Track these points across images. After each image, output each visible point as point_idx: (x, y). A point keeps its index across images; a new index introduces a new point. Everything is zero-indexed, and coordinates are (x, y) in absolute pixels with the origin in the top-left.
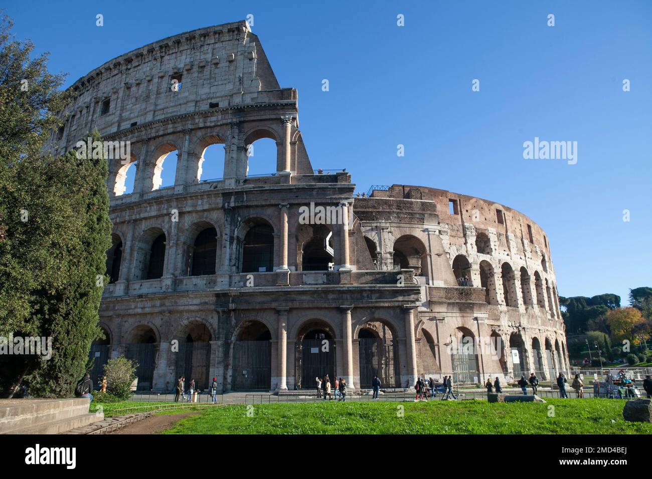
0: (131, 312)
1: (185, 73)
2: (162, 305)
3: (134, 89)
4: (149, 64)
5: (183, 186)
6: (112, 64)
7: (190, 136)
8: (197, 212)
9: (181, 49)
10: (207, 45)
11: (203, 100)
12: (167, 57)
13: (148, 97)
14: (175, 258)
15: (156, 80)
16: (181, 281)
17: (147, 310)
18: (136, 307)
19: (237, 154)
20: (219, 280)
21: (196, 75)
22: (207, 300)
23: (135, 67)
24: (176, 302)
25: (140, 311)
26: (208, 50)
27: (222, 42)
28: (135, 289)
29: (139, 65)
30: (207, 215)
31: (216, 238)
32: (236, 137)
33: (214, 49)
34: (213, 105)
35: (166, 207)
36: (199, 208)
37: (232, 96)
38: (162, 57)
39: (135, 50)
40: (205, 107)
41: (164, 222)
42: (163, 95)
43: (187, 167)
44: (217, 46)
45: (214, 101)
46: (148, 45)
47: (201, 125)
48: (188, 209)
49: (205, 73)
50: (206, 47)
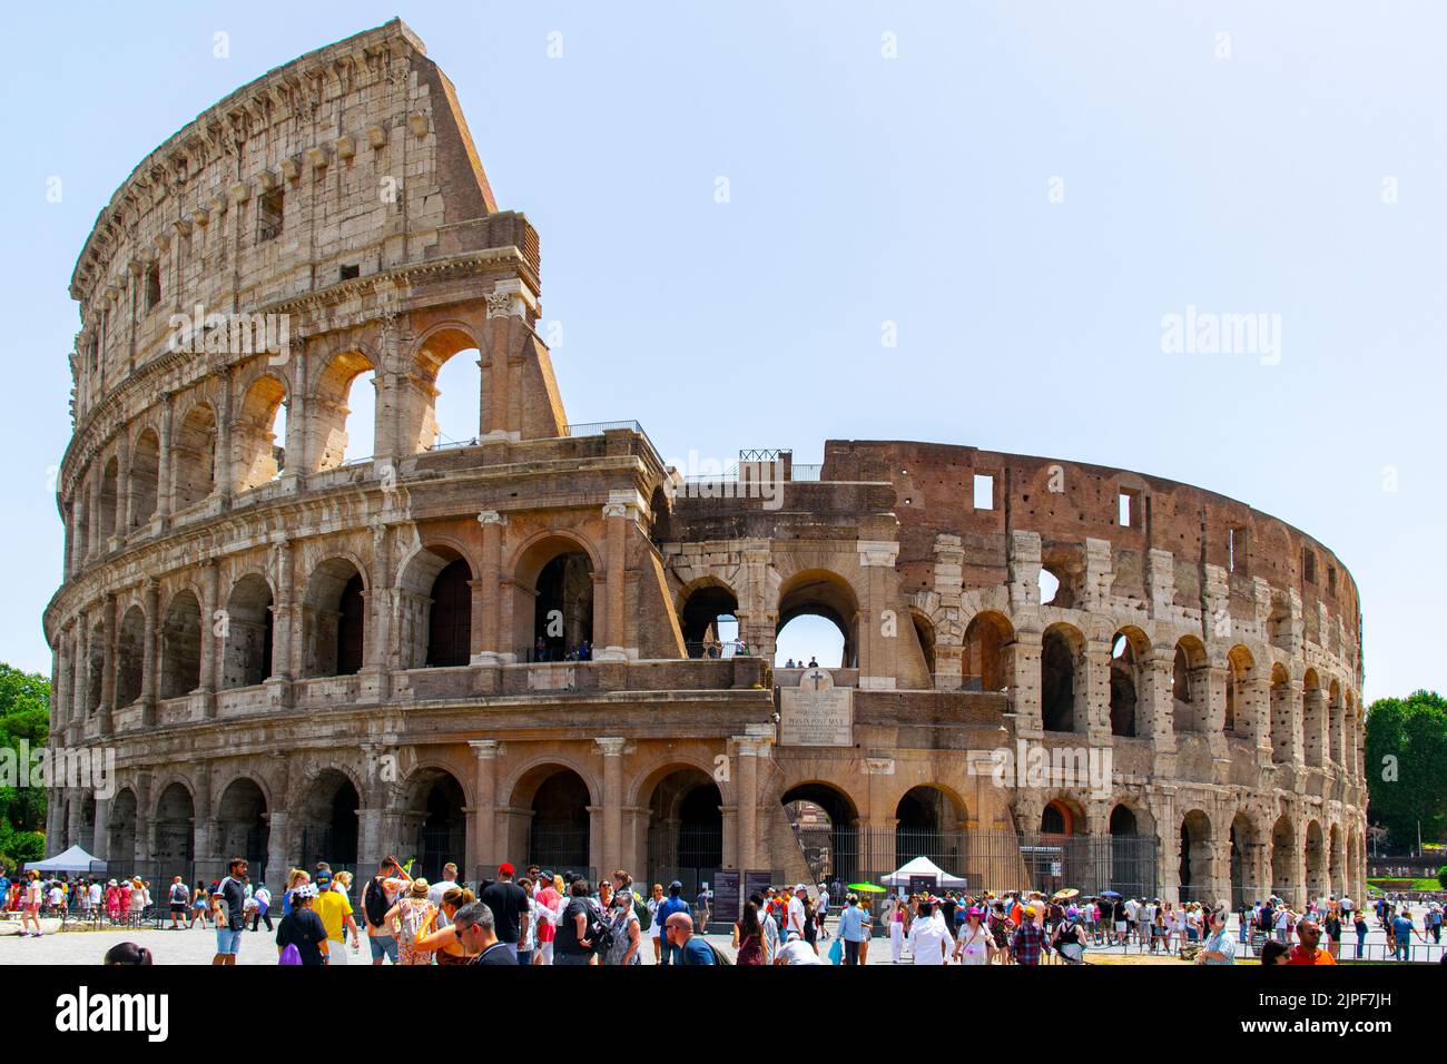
0: (220, 752)
1: (288, 187)
2: (269, 738)
3: (197, 235)
4: (218, 168)
5: (295, 479)
6: (146, 171)
7: (305, 356)
8: (324, 537)
9: (275, 118)
10: (327, 102)
11: (328, 260)
12: (250, 146)
13: (223, 257)
14: (290, 640)
15: (233, 211)
16: (304, 687)
17: (245, 750)
18: (227, 743)
19: (398, 396)
20: (365, 684)
21: (308, 191)
22: (344, 727)
23: (195, 176)
24: (292, 733)
25: (233, 750)
26: (329, 117)
27: (359, 90)
28: (227, 707)
29: (200, 171)
30: (343, 544)
31: (362, 593)
32: (394, 353)
33: (342, 113)
34: (350, 273)
35: (265, 528)
36: (325, 529)
37: (382, 245)
38: (240, 145)
39: (184, 129)
40: (331, 277)
41: (267, 561)
42: (250, 250)
43: (305, 433)
44: (348, 103)
45: (348, 261)
46: (205, 114)
47: (323, 327)
48: (305, 531)
49: (327, 184)
50: (325, 109)
